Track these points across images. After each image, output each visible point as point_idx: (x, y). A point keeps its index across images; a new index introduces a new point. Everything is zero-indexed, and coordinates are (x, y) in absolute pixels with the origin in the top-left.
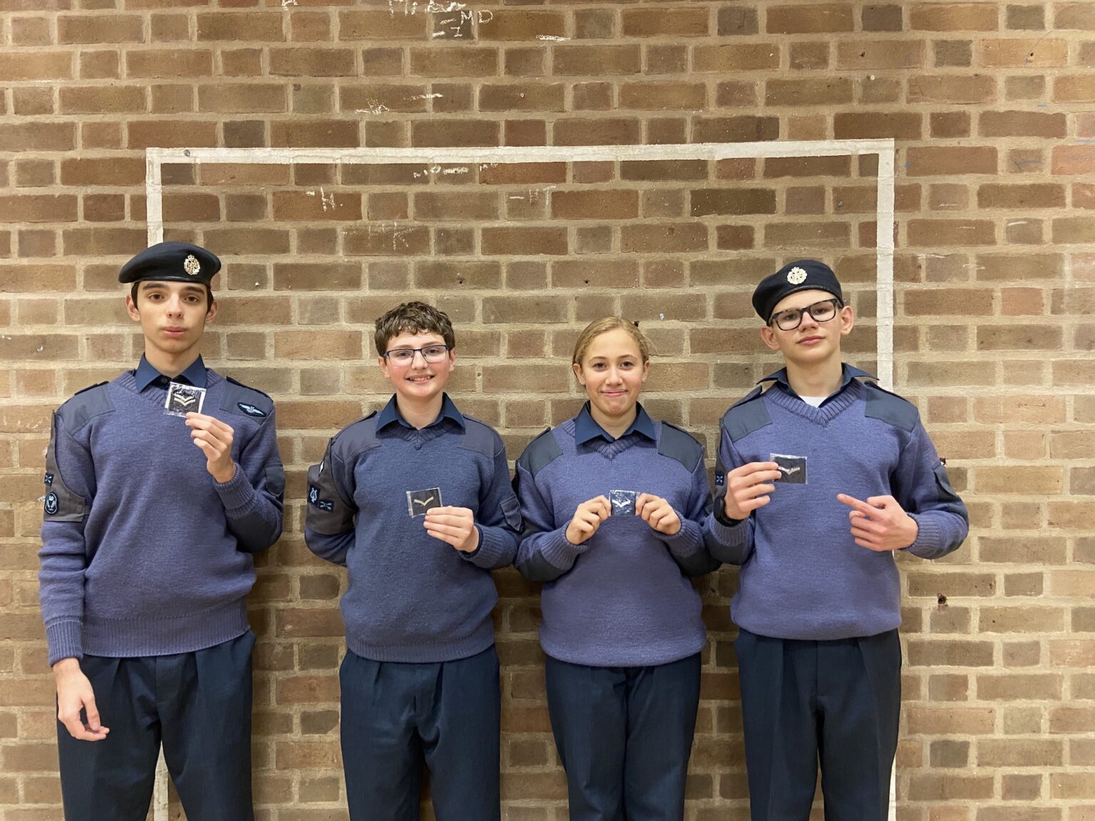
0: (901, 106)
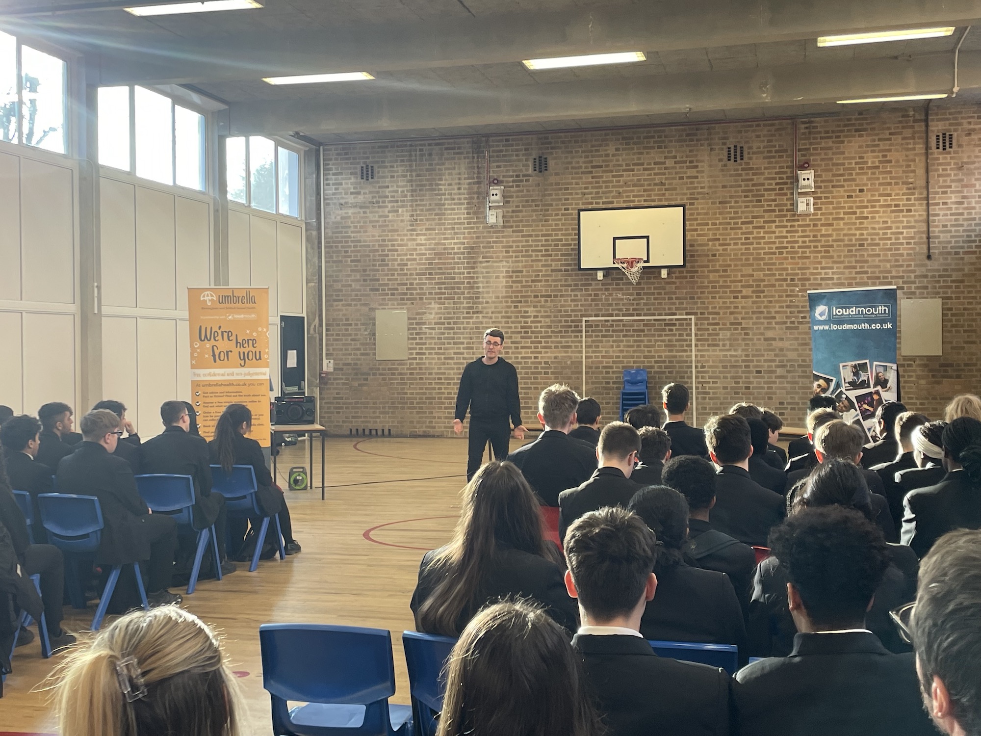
0: (695, 311)
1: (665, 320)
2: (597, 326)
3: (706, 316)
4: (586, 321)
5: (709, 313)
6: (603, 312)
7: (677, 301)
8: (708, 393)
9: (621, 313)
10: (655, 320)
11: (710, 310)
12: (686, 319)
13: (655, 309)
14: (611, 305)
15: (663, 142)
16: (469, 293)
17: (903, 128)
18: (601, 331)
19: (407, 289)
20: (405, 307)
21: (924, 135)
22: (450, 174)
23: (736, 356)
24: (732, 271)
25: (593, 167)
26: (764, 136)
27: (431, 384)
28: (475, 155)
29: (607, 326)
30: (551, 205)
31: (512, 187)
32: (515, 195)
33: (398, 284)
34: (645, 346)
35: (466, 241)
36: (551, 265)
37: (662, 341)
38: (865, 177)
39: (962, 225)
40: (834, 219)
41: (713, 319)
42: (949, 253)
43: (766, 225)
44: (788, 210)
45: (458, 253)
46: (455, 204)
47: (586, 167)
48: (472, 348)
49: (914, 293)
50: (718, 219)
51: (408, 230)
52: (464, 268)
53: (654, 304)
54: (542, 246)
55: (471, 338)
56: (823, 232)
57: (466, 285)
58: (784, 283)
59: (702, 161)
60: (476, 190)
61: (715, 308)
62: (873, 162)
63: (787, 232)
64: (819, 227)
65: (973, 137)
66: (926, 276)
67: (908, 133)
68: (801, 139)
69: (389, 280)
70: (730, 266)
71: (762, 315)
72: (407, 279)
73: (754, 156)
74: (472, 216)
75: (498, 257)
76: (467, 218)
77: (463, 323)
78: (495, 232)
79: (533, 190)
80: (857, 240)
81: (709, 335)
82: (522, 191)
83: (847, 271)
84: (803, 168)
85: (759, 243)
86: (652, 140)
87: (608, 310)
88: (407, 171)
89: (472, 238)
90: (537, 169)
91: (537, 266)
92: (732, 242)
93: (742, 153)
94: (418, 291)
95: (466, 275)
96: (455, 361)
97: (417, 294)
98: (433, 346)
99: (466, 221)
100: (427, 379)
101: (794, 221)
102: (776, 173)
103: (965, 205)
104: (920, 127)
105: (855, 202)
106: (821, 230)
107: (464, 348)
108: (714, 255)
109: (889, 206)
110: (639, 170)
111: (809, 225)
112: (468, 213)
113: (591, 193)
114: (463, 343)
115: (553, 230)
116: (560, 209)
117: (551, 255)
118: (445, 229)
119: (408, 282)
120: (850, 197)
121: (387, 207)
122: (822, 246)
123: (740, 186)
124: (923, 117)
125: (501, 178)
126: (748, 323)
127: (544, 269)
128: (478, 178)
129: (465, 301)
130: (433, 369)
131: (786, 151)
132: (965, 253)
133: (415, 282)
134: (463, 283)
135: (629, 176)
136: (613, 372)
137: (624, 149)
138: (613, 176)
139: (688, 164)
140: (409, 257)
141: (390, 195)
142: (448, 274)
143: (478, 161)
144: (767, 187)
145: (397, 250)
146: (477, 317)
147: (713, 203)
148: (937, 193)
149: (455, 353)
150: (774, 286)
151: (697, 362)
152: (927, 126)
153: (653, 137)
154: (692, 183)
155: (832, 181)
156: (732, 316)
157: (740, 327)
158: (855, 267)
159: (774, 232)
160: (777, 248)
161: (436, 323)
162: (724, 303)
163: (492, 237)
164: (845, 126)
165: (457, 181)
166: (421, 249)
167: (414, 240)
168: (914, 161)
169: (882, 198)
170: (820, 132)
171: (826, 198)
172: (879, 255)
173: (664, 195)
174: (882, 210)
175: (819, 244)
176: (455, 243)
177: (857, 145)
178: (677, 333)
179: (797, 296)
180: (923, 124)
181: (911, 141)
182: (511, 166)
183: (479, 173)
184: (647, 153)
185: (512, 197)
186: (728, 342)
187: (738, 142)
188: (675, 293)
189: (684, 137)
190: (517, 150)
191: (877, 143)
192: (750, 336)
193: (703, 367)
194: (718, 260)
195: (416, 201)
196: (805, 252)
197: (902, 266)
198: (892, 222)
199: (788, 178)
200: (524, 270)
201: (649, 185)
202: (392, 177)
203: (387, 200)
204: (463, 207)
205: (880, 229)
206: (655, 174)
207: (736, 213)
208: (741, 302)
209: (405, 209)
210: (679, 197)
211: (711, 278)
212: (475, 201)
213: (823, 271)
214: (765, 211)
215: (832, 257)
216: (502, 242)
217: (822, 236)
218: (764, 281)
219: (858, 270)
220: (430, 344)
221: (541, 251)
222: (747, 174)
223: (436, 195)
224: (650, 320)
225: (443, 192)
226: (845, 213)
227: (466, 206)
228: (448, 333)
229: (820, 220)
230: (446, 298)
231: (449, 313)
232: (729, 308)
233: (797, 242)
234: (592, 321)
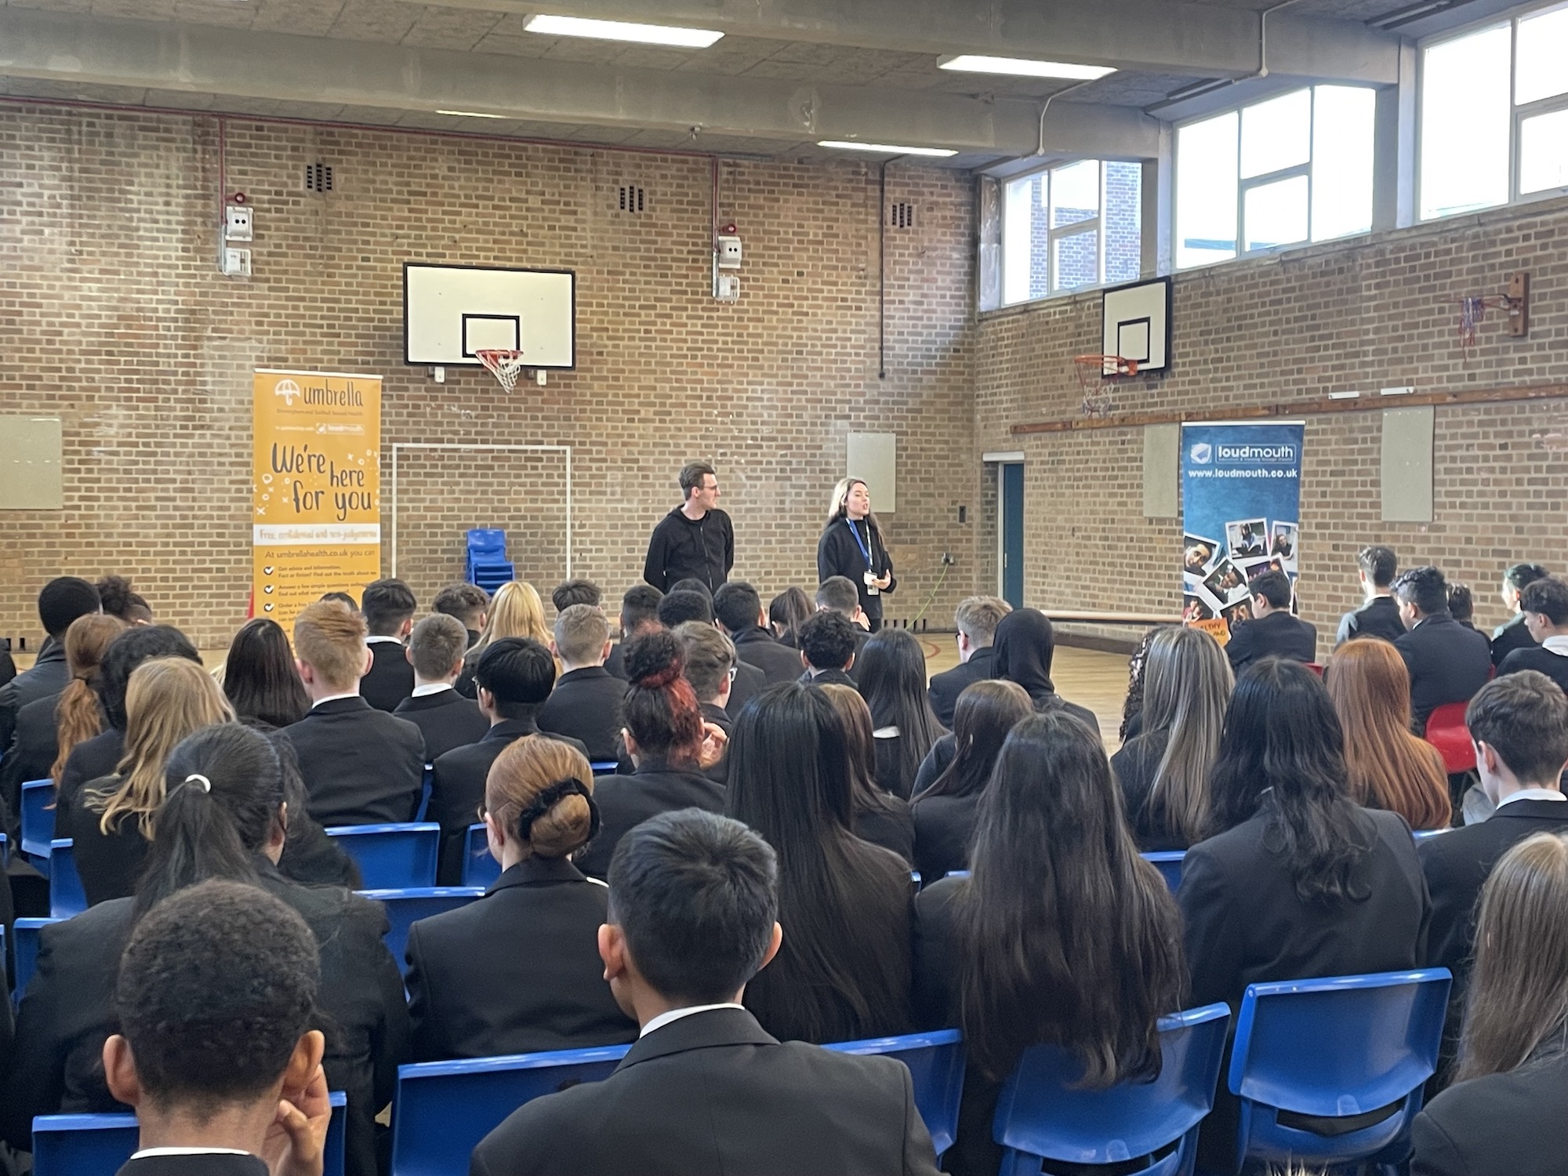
0: (571, 439)
1: (525, 451)
2: (417, 458)
3: (588, 447)
4: (399, 449)
5: (592, 443)
6: (428, 436)
7: (545, 423)
8: (590, 567)
9: (456, 438)
10: (510, 451)
11: (594, 439)
12: (557, 452)
13: (510, 434)
14: (440, 424)
15: (525, 166)
16: (185, 392)
17: (854, 189)
18: (424, 467)
19: (62, 379)
20: (57, 411)
21: (878, 203)
22: (147, 175)
23: (630, 510)
24: (626, 379)
25: (410, 193)
26: (673, 177)
27: (110, 553)
28: (199, 147)
29: (433, 458)
30: (340, 250)
31: (269, 210)
32: (273, 225)
33: (43, 369)
34: (495, 493)
35: (180, 298)
36: (339, 352)
37: (521, 485)
38: (805, 255)
39: (921, 334)
40: (764, 312)
41: (598, 452)
42: (905, 372)
43: (674, 313)
44: (704, 293)
45: (164, 319)
46: (158, 230)
47: (399, 192)
48: (192, 490)
49: (863, 425)
50: (606, 297)
51: (63, 270)
52: (178, 347)
53: (509, 426)
54: (323, 317)
55: (189, 473)
56: (751, 330)
57: (179, 377)
58: (699, 403)
59: (583, 205)
60: (199, 209)
61: (601, 435)
62: (816, 235)
63: (703, 326)
64: (746, 322)
65: (935, 213)
66: (877, 402)
67: (859, 197)
68: (723, 189)
69: (22, 359)
70: (623, 371)
71: (667, 449)
72: (61, 361)
73: (658, 207)
74: (191, 254)
75: (241, 332)
76: (182, 258)
77: (174, 445)
78: (234, 287)
79: (307, 221)
80: (793, 345)
81: (592, 477)
82: (287, 220)
83: (780, 389)
84: (725, 231)
85: (665, 340)
86: (507, 161)
87: (436, 432)
88: (62, 159)
89: (193, 294)
90: (314, 185)
91: (314, 352)
92: (626, 335)
93: (640, 199)
94: (85, 384)
95: (180, 359)
96: (158, 512)
97: (82, 389)
98: (114, 485)
99: (180, 263)
100: (102, 544)
101: (712, 310)
102: (689, 236)
103: (925, 307)
104: (874, 191)
105: (792, 289)
106: (747, 327)
107: (175, 490)
108: (600, 354)
109: (835, 299)
110: (486, 207)
111: (732, 319)
112: (184, 250)
113: (408, 237)
114: (174, 481)
115: (341, 292)
116: (355, 259)
117: (338, 335)
118: (139, 274)
119: (63, 366)
120: (785, 281)
121: (18, 222)
122: (749, 351)
123: (638, 250)
124: (878, 178)
125: (247, 194)
126: (647, 461)
127: (326, 357)
128: (204, 188)
129: (178, 406)
130: (114, 526)
131: (703, 204)
132: (924, 372)
133: (78, 366)
134: (175, 373)
135: (470, 215)
136: (443, 534)
137: (462, 170)
138: (444, 213)
139: (562, 206)
140: (65, 319)
141: (25, 200)
142: (145, 355)
143: (203, 160)
144: (675, 254)
145: (40, 306)
146: (202, 436)
147: (598, 272)
148: (892, 286)
149: (158, 499)
150: (684, 405)
151: (574, 518)
152: (882, 191)
153: (509, 157)
154: (568, 237)
155: (763, 256)
156: (625, 449)
157: (635, 466)
158: (791, 384)
159: (685, 325)
160: (688, 349)
161: (120, 444)
162: (614, 428)
163: (231, 296)
164: (781, 176)
165: (164, 190)
166: (90, 308)
167: (76, 288)
168: (866, 238)
169: (825, 288)
170: (748, 182)
171: (755, 280)
172: (821, 369)
173: (525, 251)
174: (825, 304)
175: (745, 348)
176: (159, 301)
177: (796, 206)
178: (545, 472)
179: (715, 422)
180: (877, 187)
181: (862, 210)
182: (267, 174)
183: (205, 179)
184: (500, 182)
185: (268, 228)
186: (618, 489)
187: (638, 182)
188: (542, 410)
189: (556, 163)
190: (277, 148)
191: (821, 207)
192: (651, 480)
193: (582, 526)
194: (606, 362)
195: (81, 217)
196: (726, 358)
197: (848, 386)
198: (838, 323)
199: (704, 245)
200: (290, 356)
201: (503, 234)
202: (30, 167)
203: (18, 209)
204: (174, 236)
205: (823, 331)
206: (512, 217)
207: (632, 290)
208: (638, 428)
209: (56, 230)
210: (548, 258)
211: (596, 389)
212: (199, 228)
213: (750, 388)
214: (672, 292)
215: (761, 367)
216: (249, 305)
217: (749, 335)
218: (671, 397)
219: (795, 388)
220: (109, 480)
221: (321, 326)
222: (648, 233)
223: (122, 210)
224: (503, 451)
225: (135, 206)
226: (779, 305)
227: (180, 236)
228: (145, 463)
229: (747, 311)
230: (139, 399)
231: (147, 426)
232: (621, 436)
233: (716, 342)
234: (409, 449)
